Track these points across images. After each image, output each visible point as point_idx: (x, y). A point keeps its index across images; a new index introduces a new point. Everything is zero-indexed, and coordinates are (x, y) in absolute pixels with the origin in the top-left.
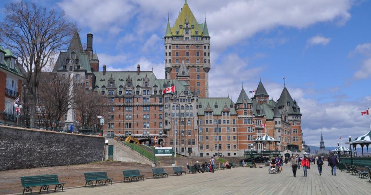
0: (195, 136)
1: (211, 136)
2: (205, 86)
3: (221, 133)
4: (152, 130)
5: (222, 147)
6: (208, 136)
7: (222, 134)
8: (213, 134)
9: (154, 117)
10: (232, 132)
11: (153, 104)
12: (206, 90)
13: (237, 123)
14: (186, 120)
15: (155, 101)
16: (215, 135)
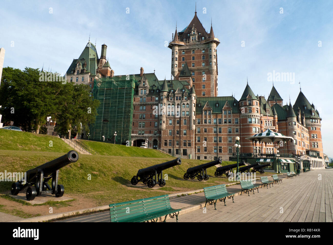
0: (191, 136)
1: (210, 136)
2: (210, 88)
3: (222, 133)
4: (147, 130)
5: (222, 149)
6: (206, 137)
7: (222, 135)
8: (211, 135)
9: (150, 117)
10: (235, 133)
11: (149, 103)
12: (211, 92)
13: (240, 123)
14: (182, 119)
15: (151, 100)
16: (214, 136)
